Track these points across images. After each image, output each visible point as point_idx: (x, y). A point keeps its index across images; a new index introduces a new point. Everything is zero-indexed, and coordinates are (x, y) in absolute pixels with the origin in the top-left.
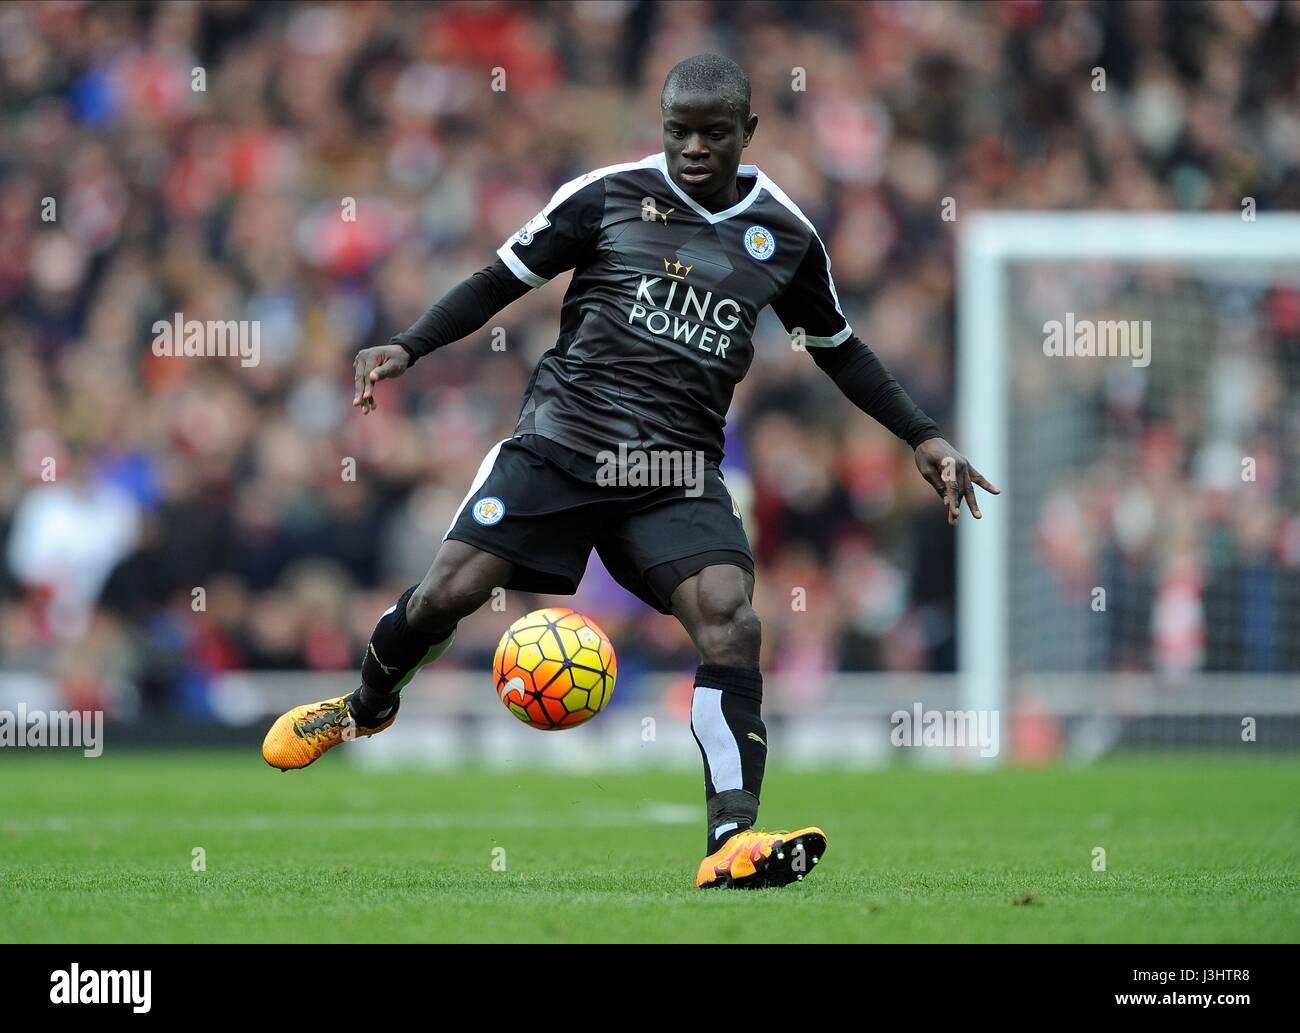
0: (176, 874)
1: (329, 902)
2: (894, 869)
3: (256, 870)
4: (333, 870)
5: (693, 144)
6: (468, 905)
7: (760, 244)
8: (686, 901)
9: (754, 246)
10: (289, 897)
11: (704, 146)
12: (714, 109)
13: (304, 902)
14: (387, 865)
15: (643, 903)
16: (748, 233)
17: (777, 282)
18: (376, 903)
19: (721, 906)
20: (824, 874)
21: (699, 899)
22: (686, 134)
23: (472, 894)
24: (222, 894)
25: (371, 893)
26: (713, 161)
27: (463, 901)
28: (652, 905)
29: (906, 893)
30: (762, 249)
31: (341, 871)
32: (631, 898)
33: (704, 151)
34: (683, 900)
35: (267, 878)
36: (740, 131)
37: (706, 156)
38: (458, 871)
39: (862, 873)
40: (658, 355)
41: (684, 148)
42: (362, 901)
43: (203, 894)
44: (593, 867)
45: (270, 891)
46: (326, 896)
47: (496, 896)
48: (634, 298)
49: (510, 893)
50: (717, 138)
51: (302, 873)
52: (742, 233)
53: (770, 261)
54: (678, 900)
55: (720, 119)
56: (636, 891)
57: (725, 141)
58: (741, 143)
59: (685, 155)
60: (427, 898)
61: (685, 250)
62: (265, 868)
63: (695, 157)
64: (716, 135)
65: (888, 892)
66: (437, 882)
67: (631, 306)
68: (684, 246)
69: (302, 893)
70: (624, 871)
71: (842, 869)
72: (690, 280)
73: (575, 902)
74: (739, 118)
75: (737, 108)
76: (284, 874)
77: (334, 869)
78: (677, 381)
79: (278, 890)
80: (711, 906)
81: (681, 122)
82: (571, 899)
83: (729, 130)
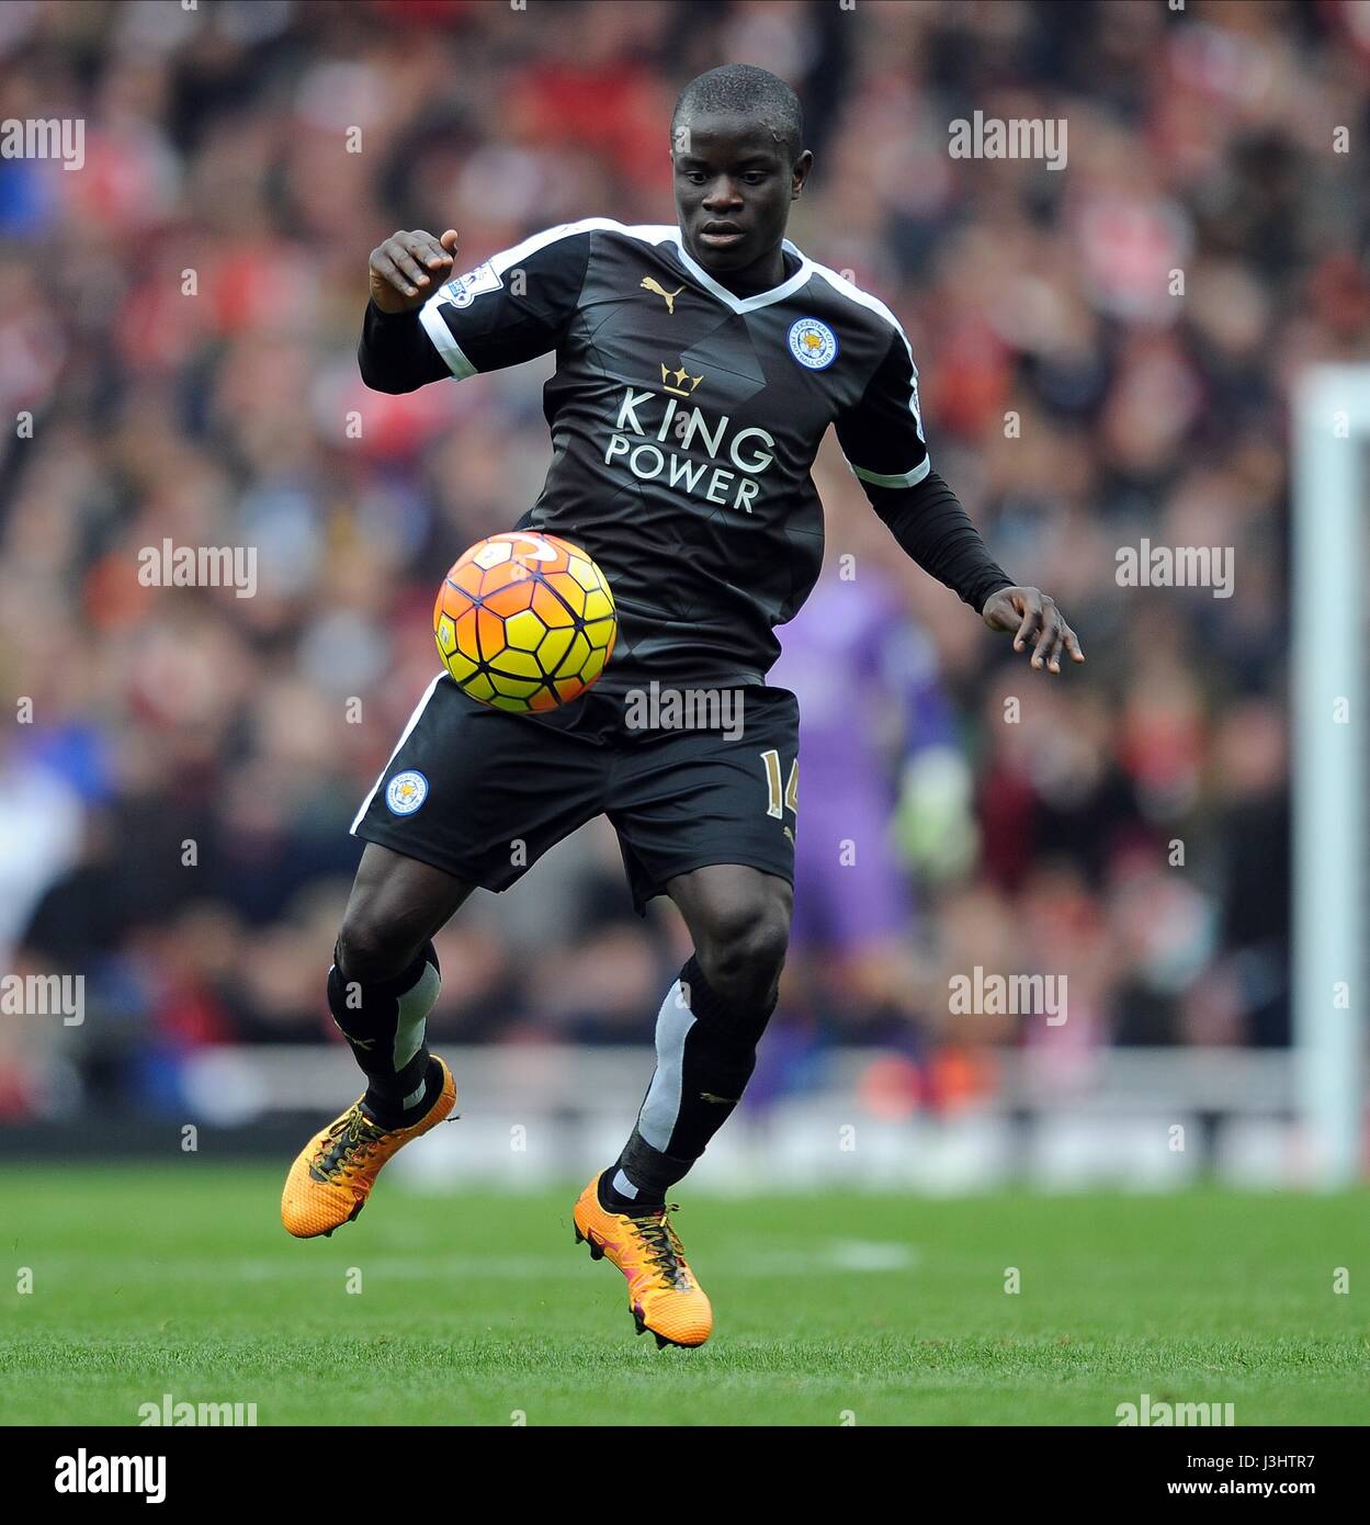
0: (133, 1345)
1: (358, 1388)
2: (1195, 1338)
3: (252, 1339)
4: (365, 1341)
5: (720, 191)
6: (565, 1392)
7: (814, 345)
8: (888, 1385)
9: (805, 348)
10: (300, 1380)
11: (735, 193)
12: (751, 137)
13: (323, 1386)
14: (446, 1333)
15: (824, 1388)
16: (794, 328)
17: (836, 401)
18: (429, 1388)
19: (940, 1392)
20: (1092, 1345)
21: (907, 1382)
22: (708, 177)
23: (570, 1374)
24: (201, 1376)
25: (421, 1374)
26: (748, 215)
27: (557, 1386)
28: (837, 1390)
29: (1214, 1373)
30: (816, 353)
31: (376, 1342)
32: (806, 1381)
33: (734, 201)
34: (883, 1384)
35: (268, 1352)
36: (788, 176)
37: (737, 208)
38: (551, 1341)
39: (1149, 1344)
40: (648, 512)
41: (706, 197)
42: (409, 1386)
43: (174, 1376)
44: (750, 1336)
45: (272, 1372)
46: (355, 1379)
47: (607, 1377)
48: (613, 425)
49: (628, 1374)
50: (755, 181)
51: (318, 1345)
52: (786, 329)
53: (828, 371)
54: (877, 1384)
55: (758, 152)
56: (814, 1371)
57: (766, 187)
58: (789, 192)
59: (708, 207)
60: (505, 1382)
61: (694, 351)
62: (264, 1337)
63: (721, 209)
64: (752, 177)
65: (1186, 1372)
66: (519, 1356)
67: (608, 437)
68: (695, 346)
69: (320, 1374)
70: (797, 1341)
71: (1119, 1338)
72: (698, 398)
73: (725, 1386)
74: (786, 154)
75: (783, 137)
76: (293, 1346)
77: (367, 1339)
78: (678, 546)
79: (283, 1369)
80: (923, 1393)
81: (700, 158)
82: (718, 1382)
83: (771, 170)
